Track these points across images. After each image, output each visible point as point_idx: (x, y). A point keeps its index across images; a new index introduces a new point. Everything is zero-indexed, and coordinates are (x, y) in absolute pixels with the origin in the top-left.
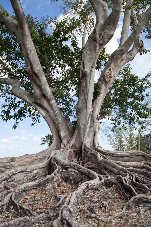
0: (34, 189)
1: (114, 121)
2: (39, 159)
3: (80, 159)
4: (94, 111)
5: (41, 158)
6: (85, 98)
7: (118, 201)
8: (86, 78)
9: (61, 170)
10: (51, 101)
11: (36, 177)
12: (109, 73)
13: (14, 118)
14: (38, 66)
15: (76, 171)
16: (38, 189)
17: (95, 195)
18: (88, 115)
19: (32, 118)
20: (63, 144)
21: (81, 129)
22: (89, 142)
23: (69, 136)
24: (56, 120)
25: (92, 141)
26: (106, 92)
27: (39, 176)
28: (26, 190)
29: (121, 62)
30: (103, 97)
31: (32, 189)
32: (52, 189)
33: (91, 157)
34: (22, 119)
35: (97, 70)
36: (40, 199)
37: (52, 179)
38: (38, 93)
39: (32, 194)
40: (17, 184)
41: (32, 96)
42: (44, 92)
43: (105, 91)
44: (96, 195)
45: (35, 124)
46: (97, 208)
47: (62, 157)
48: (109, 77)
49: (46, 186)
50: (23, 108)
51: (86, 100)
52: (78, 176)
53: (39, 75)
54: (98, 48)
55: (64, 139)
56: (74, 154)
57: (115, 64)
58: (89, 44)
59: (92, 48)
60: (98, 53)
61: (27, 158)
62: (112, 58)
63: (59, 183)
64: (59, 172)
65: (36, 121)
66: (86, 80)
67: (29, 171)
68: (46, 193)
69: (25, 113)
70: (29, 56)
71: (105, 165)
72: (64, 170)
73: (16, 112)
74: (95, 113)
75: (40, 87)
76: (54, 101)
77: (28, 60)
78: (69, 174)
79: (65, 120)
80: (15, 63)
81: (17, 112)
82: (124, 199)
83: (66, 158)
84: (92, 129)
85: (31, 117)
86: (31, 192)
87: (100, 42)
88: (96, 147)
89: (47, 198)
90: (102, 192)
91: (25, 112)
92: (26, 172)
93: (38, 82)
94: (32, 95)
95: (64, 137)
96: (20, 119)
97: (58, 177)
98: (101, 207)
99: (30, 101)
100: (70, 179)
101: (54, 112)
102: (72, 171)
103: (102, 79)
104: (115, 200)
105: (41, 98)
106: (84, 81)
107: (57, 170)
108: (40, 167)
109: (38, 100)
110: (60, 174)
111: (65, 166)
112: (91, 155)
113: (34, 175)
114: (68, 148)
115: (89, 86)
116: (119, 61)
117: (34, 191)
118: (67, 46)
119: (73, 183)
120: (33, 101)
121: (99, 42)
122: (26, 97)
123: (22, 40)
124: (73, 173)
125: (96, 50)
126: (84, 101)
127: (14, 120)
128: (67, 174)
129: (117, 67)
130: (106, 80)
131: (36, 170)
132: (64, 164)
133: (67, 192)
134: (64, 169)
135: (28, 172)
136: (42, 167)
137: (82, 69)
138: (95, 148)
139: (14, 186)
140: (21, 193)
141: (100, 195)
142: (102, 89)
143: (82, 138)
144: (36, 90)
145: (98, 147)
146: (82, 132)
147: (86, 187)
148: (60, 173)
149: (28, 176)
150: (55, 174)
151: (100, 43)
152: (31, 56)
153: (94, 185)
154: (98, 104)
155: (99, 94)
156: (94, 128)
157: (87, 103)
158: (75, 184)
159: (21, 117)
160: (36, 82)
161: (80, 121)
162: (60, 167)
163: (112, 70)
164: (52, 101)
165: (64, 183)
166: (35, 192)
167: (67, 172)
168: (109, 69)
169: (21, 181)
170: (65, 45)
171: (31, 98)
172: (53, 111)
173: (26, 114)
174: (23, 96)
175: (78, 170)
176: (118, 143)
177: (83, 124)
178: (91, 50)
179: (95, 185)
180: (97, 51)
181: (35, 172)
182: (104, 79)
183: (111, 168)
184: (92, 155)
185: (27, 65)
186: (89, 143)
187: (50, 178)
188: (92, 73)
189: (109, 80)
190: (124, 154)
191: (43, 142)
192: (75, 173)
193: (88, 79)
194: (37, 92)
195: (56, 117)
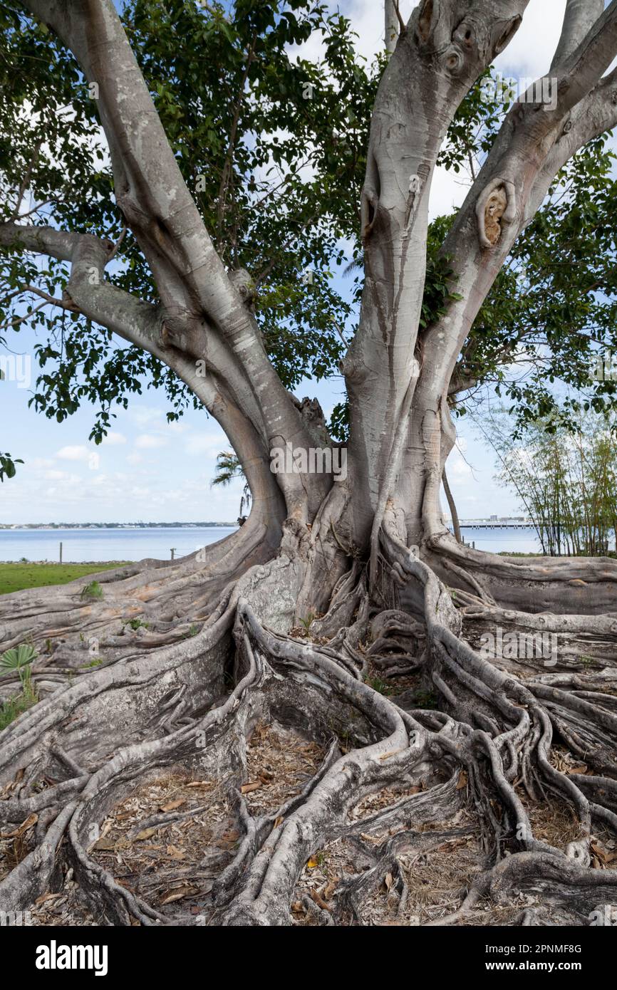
0: (157, 766)
1: (524, 400)
2: (196, 586)
3: (361, 585)
4: (426, 380)
5: (204, 581)
6: (383, 327)
7: (462, 845)
8: (387, 240)
9: (266, 677)
10: (238, 340)
11: (173, 701)
12: (500, 203)
13: (93, 396)
14: (170, 188)
15: (324, 686)
16: (174, 768)
17: (377, 817)
18: (398, 402)
19: (170, 391)
20: (289, 524)
21: (369, 458)
22: (399, 512)
23: (319, 489)
24: (260, 422)
25: (416, 508)
26: (480, 293)
27: (184, 693)
28: (127, 778)
29: (557, 142)
30: (466, 318)
31: (151, 768)
32: (226, 767)
33: (405, 584)
34: (126, 401)
35: (447, 168)
36: (176, 814)
37: (227, 728)
38: (179, 307)
39: (153, 788)
40: (100, 734)
41: (156, 320)
42: (204, 300)
43: (476, 287)
44: (382, 818)
45: (181, 413)
46: (369, 890)
47: (285, 589)
48: (496, 220)
49: (204, 755)
50: (126, 353)
51: (388, 337)
52: (330, 707)
53: (178, 230)
54: (442, 92)
55: (297, 500)
56: (340, 563)
57: (527, 156)
58: (400, 71)
59: (416, 91)
60: (444, 117)
61: (147, 586)
62: (514, 122)
63: (258, 729)
64: (260, 685)
65: (183, 401)
66: (390, 246)
67: (146, 679)
68: (204, 782)
69: (138, 373)
70: (129, 145)
71: (446, 655)
72: (279, 677)
73: (99, 372)
74: (428, 389)
75: (186, 282)
76: (252, 339)
77: (125, 164)
78: (298, 695)
79: (300, 415)
80: (76, 146)
81: (102, 373)
82: (486, 840)
83: (303, 584)
84: (417, 459)
85: (163, 390)
86: (148, 780)
87: (452, 62)
88: (430, 537)
89: (204, 810)
90: (405, 806)
91: (138, 368)
92: (133, 684)
93: (177, 259)
94: (154, 312)
95: (297, 492)
96: (117, 397)
97: (253, 707)
98: (384, 886)
99: (150, 338)
100: (302, 713)
101: (252, 388)
102: (309, 684)
103: (463, 230)
104: (453, 840)
105: (195, 328)
106: (378, 250)
107: (250, 675)
108: (189, 656)
109: (183, 337)
110: (261, 695)
111: (282, 659)
112: (405, 576)
113: (162, 692)
114: (312, 541)
115: (401, 276)
116: (549, 140)
117: (159, 774)
118: (305, 62)
119: (312, 732)
120: (161, 342)
121: (448, 63)
122: (132, 323)
123: (90, 67)
124: (312, 693)
125: (436, 102)
126: (382, 340)
127: (93, 401)
128: (288, 693)
129: (537, 168)
130: (484, 237)
131: (173, 672)
132: (279, 655)
133: (283, 777)
134: (279, 672)
135: (141, 683)
136: (195, 654)
137: (371, 195)
138: (425, 537)
139: (88, 744)
140: (107, 795)
141: (396, 817)
142: (462, 280)
143: (371, 495)
144: (169, 294)
145: (441, 535)
146: (372, 471)
147: (348, 779)
148: (264, 689)
149: (140, 698)
150: (239, 698)
151: (452, 67)
152: (137, 141)
153: (381, 767)
154: (445, 351)
155: (450, 304)
156: (425, 454)
157: (395, 351)
158: (318, 735)
159: (120, 392)
160: (169, 258)
161: (364, 423)
162: (265, 661)
163: (511, 188)
164: (242, 338)
165: (276, 728)
166: (164, 777)
167: (290, 687)
168: (497, 181)
169: (115, 721)
170: (298, 59)
171: (153, 327)
172: (249, 381)
173: (139, 377)
174: (119, 318)
175: (329, 684)
176: (542, 475)
177: (377, 437)
178: (410, 101)
179: (385, 767)
180: (439, 106)
181: (168, 678)
182: (474, 232)
183: (467, 674)
184: (409, 578)
185: (124, 183)
186: (401, 518)
187: (219, 722)
188: (415, 214)
189: (496, 237)
190: (544, 570)
191: (224, 471)
192: (320, 693)
193: (398, 246)
194: (176, 300)
195: (261, 409)
